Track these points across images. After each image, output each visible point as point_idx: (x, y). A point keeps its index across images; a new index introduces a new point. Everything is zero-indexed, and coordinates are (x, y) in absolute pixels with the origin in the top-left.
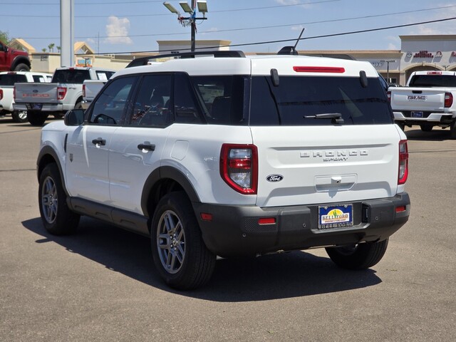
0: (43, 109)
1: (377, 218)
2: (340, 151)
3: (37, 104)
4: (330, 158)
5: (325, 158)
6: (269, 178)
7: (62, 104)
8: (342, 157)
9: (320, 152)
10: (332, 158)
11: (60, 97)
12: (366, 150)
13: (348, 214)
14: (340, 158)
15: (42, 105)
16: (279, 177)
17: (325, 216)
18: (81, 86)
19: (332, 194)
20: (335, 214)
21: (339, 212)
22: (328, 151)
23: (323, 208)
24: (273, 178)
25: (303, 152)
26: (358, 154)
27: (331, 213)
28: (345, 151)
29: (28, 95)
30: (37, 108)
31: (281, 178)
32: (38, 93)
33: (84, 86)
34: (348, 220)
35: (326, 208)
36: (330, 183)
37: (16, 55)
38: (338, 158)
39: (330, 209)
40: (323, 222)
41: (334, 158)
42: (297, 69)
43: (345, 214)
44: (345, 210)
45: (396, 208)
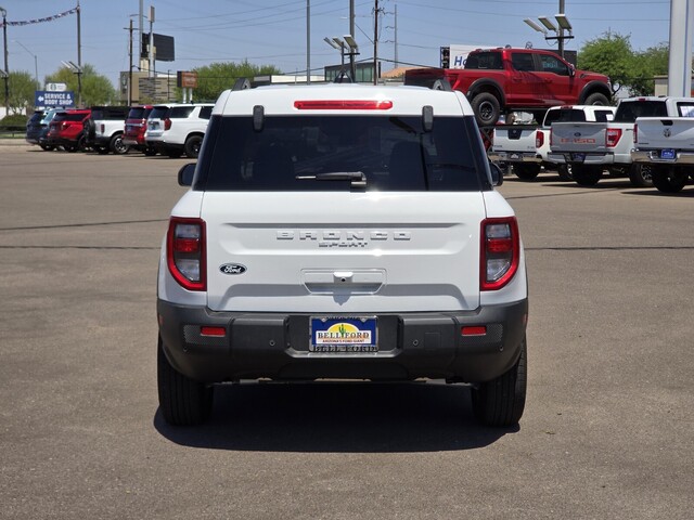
0: (586, 161)
1: (416, 342)
2: (351, 232)
3: (579, 153)
4: (331, 242)
5: (322, 241)
6: (223, 269)
7: (612, 153)
9: (313, 232)
10: (336, 242)
11: (610, 143)
12: (406, 231)
13: (369, 332)
14: (351, 242)
15: (585, 154)
16: (238, 267)
17: (323, 332)
18: (631, 126)
19: (341, 299)
20: (342, 332)
21: (351, 329)
22: (327, 231)
23: (319, 320)
24: (230, 269)
25: (281, 232)
26: (390, 238)
27: (334, 329)
28: (359, 232)
29: (567, 140)
30: (579, 159)
31: (243, 270)
32: (582, 138)
33: (636, 126)
34: (368, 341)
35: (324, 320)
36: (332, 281)
37: (587, 81)
38: (347, 242)
39: (332, 322)
40: (319, 341)
41: (340, 242)
42: (299, 105)
43: (362, 332)
44: (361, 325)
45: (462, 328)
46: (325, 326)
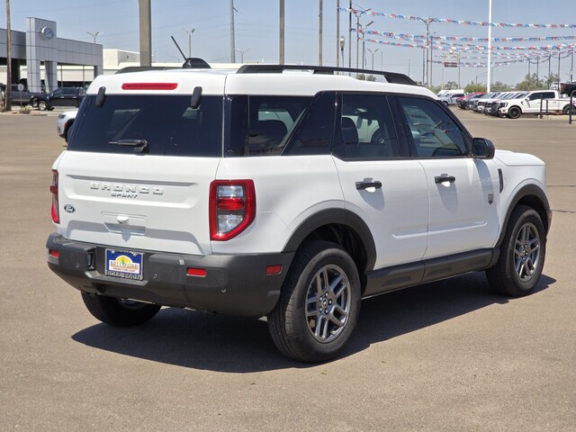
1: (155, 276)
2: (128, 186)
4: (118, 193)
5: (113, 192)
6: (65, 208)
8: (130, 193)
9: (108, 184)
10: (120, 193)
12: (161, 188)
13: (138, 264)
14: (128, 194)
16: (72, 208)
17: (113, 261)
19: (126, 238)
20: (123, 262)
21: (129, 261)
22: (115, 185)
23: (111, 252)
24: (68, 209)
25: (92, 183)
26: (151, 192)
27: (119, 260)
28: (133, 186)
31: (74, 210)
34: (137, 271)
35: (114, 252)
38: (126, 194)
39: (118, 254)
40: (111, 268)
41: (122, 193)
42: (126, 86)
43: (135, 264)
44: (135, 259)
45: (188, 269)
46: (114, 257)
